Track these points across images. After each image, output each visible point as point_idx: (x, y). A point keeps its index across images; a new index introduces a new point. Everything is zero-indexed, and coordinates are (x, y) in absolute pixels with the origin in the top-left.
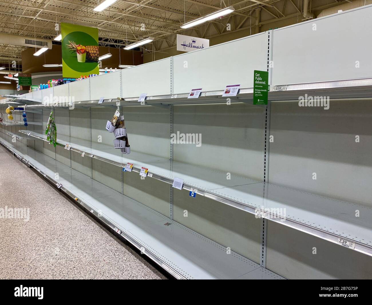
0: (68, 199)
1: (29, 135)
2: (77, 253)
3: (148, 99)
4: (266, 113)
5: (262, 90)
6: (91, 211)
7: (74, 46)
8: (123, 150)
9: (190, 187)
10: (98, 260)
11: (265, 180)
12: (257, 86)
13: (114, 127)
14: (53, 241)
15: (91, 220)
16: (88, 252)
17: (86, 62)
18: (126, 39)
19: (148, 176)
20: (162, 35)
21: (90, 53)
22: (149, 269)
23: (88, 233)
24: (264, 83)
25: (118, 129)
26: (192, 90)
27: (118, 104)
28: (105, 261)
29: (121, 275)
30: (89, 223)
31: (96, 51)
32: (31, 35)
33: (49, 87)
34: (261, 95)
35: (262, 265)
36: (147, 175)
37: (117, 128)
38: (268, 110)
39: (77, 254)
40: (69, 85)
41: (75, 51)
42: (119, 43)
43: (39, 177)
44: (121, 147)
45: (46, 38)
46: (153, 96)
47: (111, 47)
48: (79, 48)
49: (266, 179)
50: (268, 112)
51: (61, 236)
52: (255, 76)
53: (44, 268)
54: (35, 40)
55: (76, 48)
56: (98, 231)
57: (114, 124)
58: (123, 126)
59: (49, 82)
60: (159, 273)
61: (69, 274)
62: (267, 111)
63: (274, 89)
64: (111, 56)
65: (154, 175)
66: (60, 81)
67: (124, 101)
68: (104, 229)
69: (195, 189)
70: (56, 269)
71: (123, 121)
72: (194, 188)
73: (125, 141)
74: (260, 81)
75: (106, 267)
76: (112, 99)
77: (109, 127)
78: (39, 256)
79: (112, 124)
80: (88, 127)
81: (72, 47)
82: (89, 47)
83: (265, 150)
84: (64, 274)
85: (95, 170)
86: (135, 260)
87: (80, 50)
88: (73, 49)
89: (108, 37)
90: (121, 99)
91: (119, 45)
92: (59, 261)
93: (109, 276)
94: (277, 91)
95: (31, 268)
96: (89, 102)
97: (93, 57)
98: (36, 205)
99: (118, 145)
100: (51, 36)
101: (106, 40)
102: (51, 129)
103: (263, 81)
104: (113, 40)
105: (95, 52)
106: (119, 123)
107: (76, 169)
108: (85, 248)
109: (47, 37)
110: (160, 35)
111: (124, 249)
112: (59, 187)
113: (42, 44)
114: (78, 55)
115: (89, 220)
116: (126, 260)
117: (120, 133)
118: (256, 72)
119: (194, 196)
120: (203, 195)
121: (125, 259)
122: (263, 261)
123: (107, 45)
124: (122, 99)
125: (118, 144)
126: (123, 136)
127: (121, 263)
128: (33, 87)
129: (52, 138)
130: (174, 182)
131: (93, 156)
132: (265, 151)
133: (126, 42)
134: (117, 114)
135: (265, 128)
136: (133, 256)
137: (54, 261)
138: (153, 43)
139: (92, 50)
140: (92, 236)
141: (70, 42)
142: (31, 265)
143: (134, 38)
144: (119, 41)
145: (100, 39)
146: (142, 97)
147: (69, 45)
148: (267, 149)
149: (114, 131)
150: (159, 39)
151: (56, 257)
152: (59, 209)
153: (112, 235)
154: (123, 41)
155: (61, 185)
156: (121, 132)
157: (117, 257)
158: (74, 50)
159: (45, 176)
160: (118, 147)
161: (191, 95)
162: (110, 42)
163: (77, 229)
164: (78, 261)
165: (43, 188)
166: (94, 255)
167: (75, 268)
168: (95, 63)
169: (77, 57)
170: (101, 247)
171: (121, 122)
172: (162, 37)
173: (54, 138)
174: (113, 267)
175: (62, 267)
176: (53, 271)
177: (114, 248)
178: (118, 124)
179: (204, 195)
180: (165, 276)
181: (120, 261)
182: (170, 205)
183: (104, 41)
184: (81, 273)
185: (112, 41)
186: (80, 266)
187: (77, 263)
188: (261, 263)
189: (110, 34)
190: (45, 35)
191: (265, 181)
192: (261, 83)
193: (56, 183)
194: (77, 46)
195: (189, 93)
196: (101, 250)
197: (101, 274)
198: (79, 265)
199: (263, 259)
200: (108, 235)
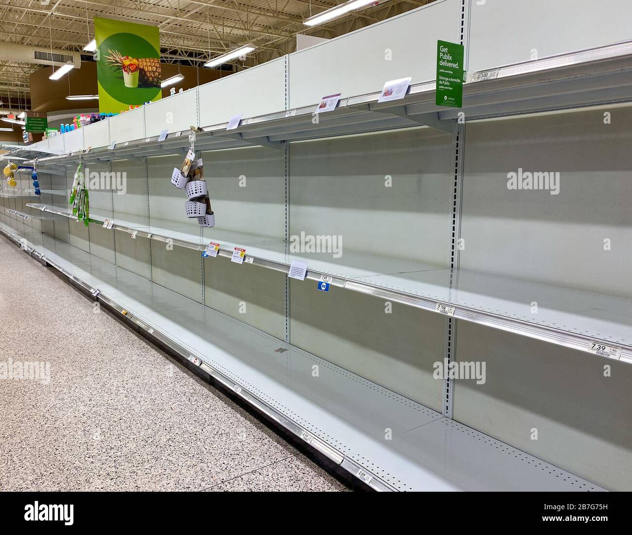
0: (111, 314)
1: (43, 210)
2: (126, 397)
3: (244, 123)
4: (457, 144)
5: (452, 80)
6: (149, 331)
7: (118, 59)
8: (203, 220)
9: (319, 274)
10: (161, 407)
11: (452, 264)
12: (443, 71)
13: (186, 179)
14: (85, 379)
15: (149, 347)
16: (143, 395)
17: (140, 86)
18: (208, 49)
19: (246, 261)
20: (271, 42)
21: (145, 71)
22: (249, 423)
23: (144, 366)
24: (456, 66)
25: (193, 183)
26: (324, 98)
27: (192, 138)
28: (172, 410)
29: (200, 431)
30: (147, 352)
31: (156, 67)
32: (44, 44)
33: (76, 128)
34: (450, 88)
35: (446, 414)
36: (244, 260)
37: (190, 180)
38: (461, 138)
39: (126, 399)
40: (109, 121)
41: (119, 68)
42: (196, 56)
43: (61, 280)
44: (199, 215)
45: (70, 48)
46: (253, 118)
47: (182, 64)
48: (127, 62)
49: (455, 263)
50: (460, 142)
51: (98, 371)
52: (439, 52)
53: (69, 420)
54: (51, 52)
55: (121, 62)
56: (161, 364)
57: (186, 174)
58: (201, 177)
59: (76, 120)
60: (266, 428)
61: (112, 429)
62: (458, 140)
63: (475, 79)
64: (182, 78)
65: (256, 259)
66: (94, 117)
67: (202, 133)
68: (172, 359)
69: (328, 278)
70: (89, 422)
71: (200, 168)
72: (326, 276)
73: (205, 205)
74: (448, 61)
75: (175, 419)
76: (182, 132)
77: (177, 179)
78: (61, 401)
79: (182, 173)
80: (142, 193)
81: (114, 61)
82: (144, 60)
83: (454, 211)
84: (104, 430)
85: (156, 266)
86: (225, 409)
87: (128, 66)
88: (116, 64)
89: (177, 47)
90: (196, 129)
91: (196, 61)
92: (94, 409)
93: (179, 433)
94: (479, 80)
95: (47, 420)
96: (142, 141)
97: (151, 78)
98: (56, 323)
99: (193, 212)
100: (79, 46)
101: (174, 52)
102: (79, 195)
103: (453, 61)
104: (186, 52)
105: (155, 70)
106: (194, 172)
107: (125, 267)
108: (139, 389)
109: (72, 47)
110: (267, 42)
111: (206, 391)
112: (95, 295)
113: (63, 60)
114: (125, 74)
115: (146, 346)
116: (209, 409)
117: (196, 190)
118: (440, 43)
119: (327, 289)
120: (341, 286)
121: (208, 406)
122: (447, 407)
123: (175, 62)
124: (199, 128)
125: (193, 209)
126: (201, 194)
127: (201, 413)
128: (49, 131)
129: (81, 210)
130: (291, 268)
131: (151, 237)
132: (454, 213)
133: (208, 55)
134: (191, 156)
135: (455, 171)
136: (221, 402)
137: (86, 409)
138: (256, 56)
139: (150, 65)
140: (151, 371)
141: (111, 52)
142: (47, 415)
143: (223, 47)
144: (196, 53)
145: (163, 51)
146: (234, 122)
147: (110, 56)
148: (458, 209)
149: (185, 187)
150: (266, 50)
151: (89, 403)
152: (96, 329)
153: (186, 369)
154: (204, 54)
155: (98, 292)
156: (197, 187)
157: (193, 403)
158: (118, 66)
159: (71, 277)
160: (193, 215)
161: (321, 107)
162: (180, 54)
163: (125, 361)
164: (127, 409)
165: (68, 296)
166: (153, 400)
167: (121, 421)
168: (155, 89)
169: (122, 78)
170: (166, 389)
171: (197, 171)
172: (270, 45)
173: (85, 210)
174: (187, 419)
175: (100, 418)
176: (84, 425)
177: (189, 390)
178: (192, 174)
179: (344, 286)
180: (277, 434)
181: (199, 410)
182: (285, 318)
183: (171, 53)
184: (132, 428)
185: (184, 54)
186: (131, 417)
187: (125, 413)
188: (444, 410)
189: (181, 42)
190: (68, 43)
191: (452, 267)
192: (450, 65)
193: (90, 288)
194: (123, 58)
195: (317, 103)
196: (167, 393)
197: (166, 429)
198: (129, 416)
199: (447, 404)
200: (178, 370)
